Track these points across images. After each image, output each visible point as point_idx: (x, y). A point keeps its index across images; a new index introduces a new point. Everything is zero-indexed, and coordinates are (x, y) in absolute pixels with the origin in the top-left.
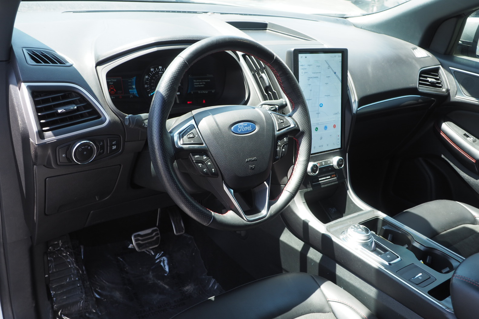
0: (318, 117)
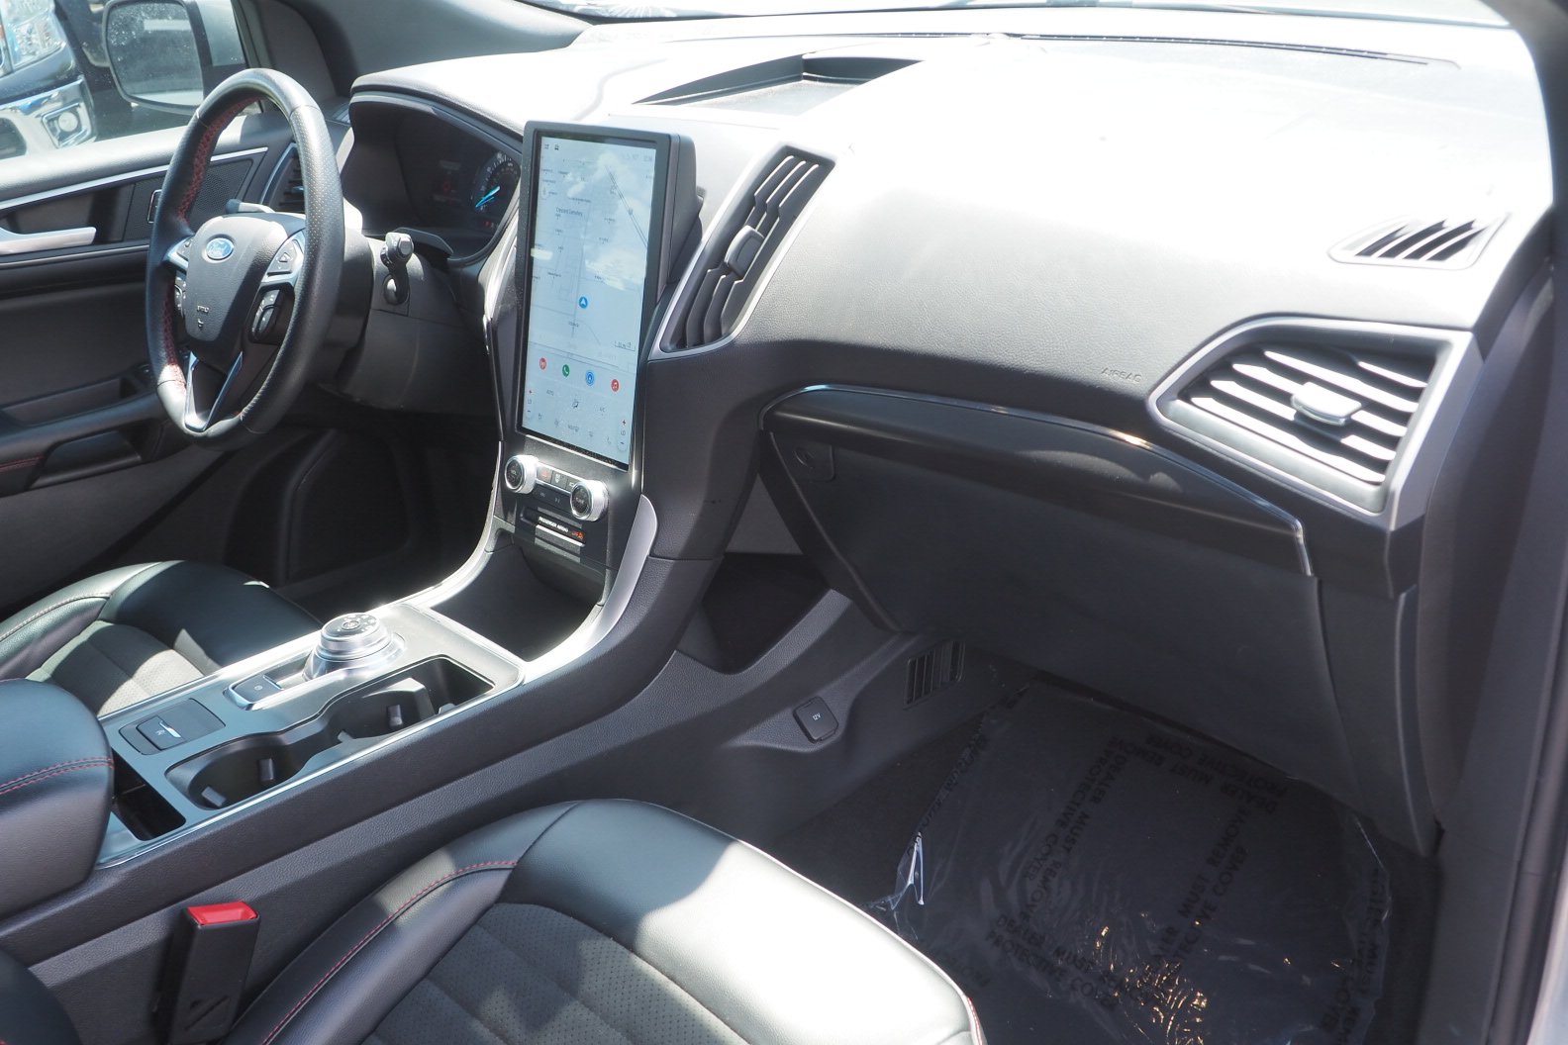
0: (572, 336)
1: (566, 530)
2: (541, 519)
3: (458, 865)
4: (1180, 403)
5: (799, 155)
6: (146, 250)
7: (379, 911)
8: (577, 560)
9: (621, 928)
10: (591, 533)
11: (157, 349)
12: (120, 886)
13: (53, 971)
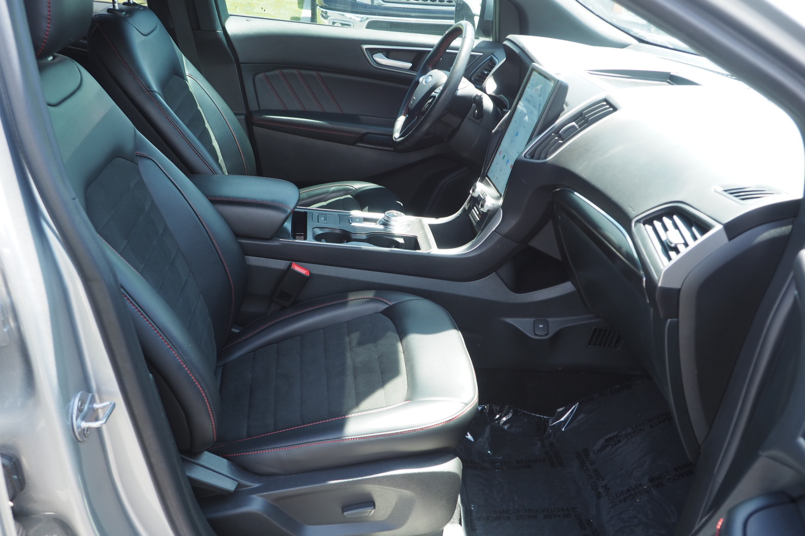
1: (478, 213)
2: (475, 208)
3: (375, 295)
4: (642, 225)
5: (608, 103)
6: (415, 75)
7: (346, 297)
8: (475, 224)
9: (402, 334)
10: (483, 215)
11: (403, 109)
12: (278, 246)
13: (254, 261)
